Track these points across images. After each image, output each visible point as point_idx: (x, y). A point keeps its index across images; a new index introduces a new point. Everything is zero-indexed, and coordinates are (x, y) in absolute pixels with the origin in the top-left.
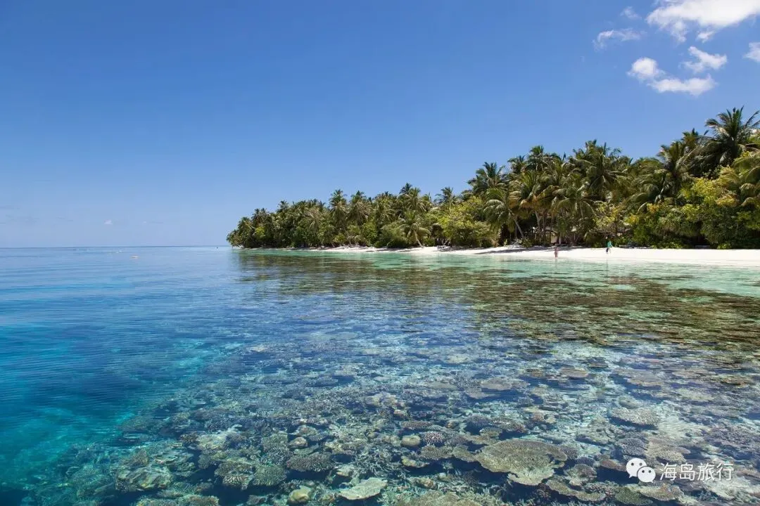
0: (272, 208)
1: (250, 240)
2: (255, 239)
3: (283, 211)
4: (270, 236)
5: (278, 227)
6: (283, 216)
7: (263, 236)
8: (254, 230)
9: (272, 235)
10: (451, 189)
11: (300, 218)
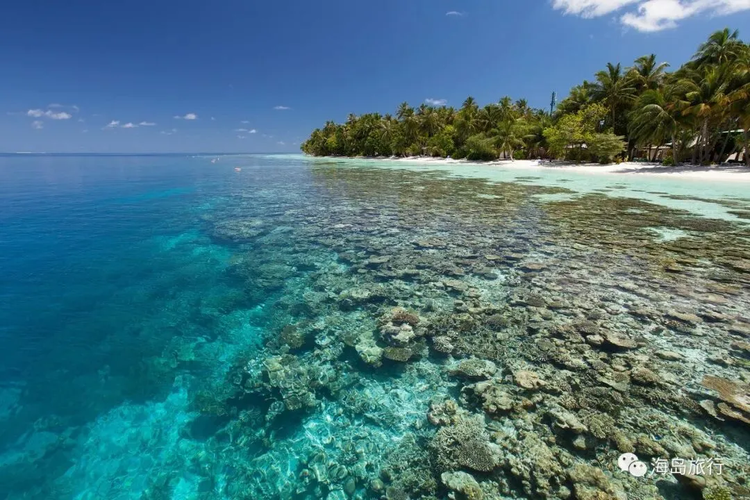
0: (342, 121)
1: (322, 149)
2: (327, 148)
3: (352, 123)
4: (341, 146)
5: (350, 138)
6: (353, 127)
7: (334, 145)
8: (325, 141)
9: (343, 145)
10: (526, 101)
11: (370, 129)
